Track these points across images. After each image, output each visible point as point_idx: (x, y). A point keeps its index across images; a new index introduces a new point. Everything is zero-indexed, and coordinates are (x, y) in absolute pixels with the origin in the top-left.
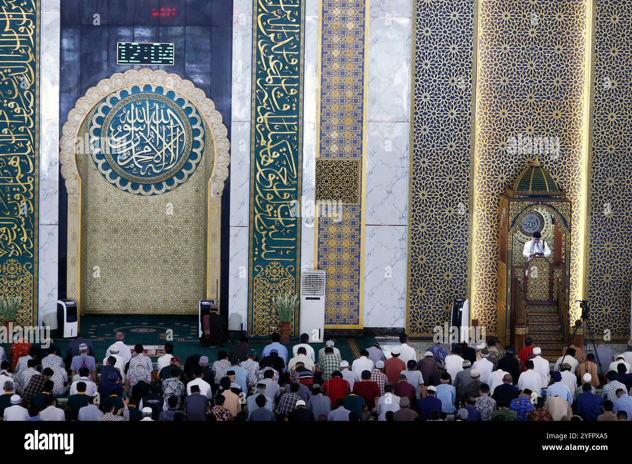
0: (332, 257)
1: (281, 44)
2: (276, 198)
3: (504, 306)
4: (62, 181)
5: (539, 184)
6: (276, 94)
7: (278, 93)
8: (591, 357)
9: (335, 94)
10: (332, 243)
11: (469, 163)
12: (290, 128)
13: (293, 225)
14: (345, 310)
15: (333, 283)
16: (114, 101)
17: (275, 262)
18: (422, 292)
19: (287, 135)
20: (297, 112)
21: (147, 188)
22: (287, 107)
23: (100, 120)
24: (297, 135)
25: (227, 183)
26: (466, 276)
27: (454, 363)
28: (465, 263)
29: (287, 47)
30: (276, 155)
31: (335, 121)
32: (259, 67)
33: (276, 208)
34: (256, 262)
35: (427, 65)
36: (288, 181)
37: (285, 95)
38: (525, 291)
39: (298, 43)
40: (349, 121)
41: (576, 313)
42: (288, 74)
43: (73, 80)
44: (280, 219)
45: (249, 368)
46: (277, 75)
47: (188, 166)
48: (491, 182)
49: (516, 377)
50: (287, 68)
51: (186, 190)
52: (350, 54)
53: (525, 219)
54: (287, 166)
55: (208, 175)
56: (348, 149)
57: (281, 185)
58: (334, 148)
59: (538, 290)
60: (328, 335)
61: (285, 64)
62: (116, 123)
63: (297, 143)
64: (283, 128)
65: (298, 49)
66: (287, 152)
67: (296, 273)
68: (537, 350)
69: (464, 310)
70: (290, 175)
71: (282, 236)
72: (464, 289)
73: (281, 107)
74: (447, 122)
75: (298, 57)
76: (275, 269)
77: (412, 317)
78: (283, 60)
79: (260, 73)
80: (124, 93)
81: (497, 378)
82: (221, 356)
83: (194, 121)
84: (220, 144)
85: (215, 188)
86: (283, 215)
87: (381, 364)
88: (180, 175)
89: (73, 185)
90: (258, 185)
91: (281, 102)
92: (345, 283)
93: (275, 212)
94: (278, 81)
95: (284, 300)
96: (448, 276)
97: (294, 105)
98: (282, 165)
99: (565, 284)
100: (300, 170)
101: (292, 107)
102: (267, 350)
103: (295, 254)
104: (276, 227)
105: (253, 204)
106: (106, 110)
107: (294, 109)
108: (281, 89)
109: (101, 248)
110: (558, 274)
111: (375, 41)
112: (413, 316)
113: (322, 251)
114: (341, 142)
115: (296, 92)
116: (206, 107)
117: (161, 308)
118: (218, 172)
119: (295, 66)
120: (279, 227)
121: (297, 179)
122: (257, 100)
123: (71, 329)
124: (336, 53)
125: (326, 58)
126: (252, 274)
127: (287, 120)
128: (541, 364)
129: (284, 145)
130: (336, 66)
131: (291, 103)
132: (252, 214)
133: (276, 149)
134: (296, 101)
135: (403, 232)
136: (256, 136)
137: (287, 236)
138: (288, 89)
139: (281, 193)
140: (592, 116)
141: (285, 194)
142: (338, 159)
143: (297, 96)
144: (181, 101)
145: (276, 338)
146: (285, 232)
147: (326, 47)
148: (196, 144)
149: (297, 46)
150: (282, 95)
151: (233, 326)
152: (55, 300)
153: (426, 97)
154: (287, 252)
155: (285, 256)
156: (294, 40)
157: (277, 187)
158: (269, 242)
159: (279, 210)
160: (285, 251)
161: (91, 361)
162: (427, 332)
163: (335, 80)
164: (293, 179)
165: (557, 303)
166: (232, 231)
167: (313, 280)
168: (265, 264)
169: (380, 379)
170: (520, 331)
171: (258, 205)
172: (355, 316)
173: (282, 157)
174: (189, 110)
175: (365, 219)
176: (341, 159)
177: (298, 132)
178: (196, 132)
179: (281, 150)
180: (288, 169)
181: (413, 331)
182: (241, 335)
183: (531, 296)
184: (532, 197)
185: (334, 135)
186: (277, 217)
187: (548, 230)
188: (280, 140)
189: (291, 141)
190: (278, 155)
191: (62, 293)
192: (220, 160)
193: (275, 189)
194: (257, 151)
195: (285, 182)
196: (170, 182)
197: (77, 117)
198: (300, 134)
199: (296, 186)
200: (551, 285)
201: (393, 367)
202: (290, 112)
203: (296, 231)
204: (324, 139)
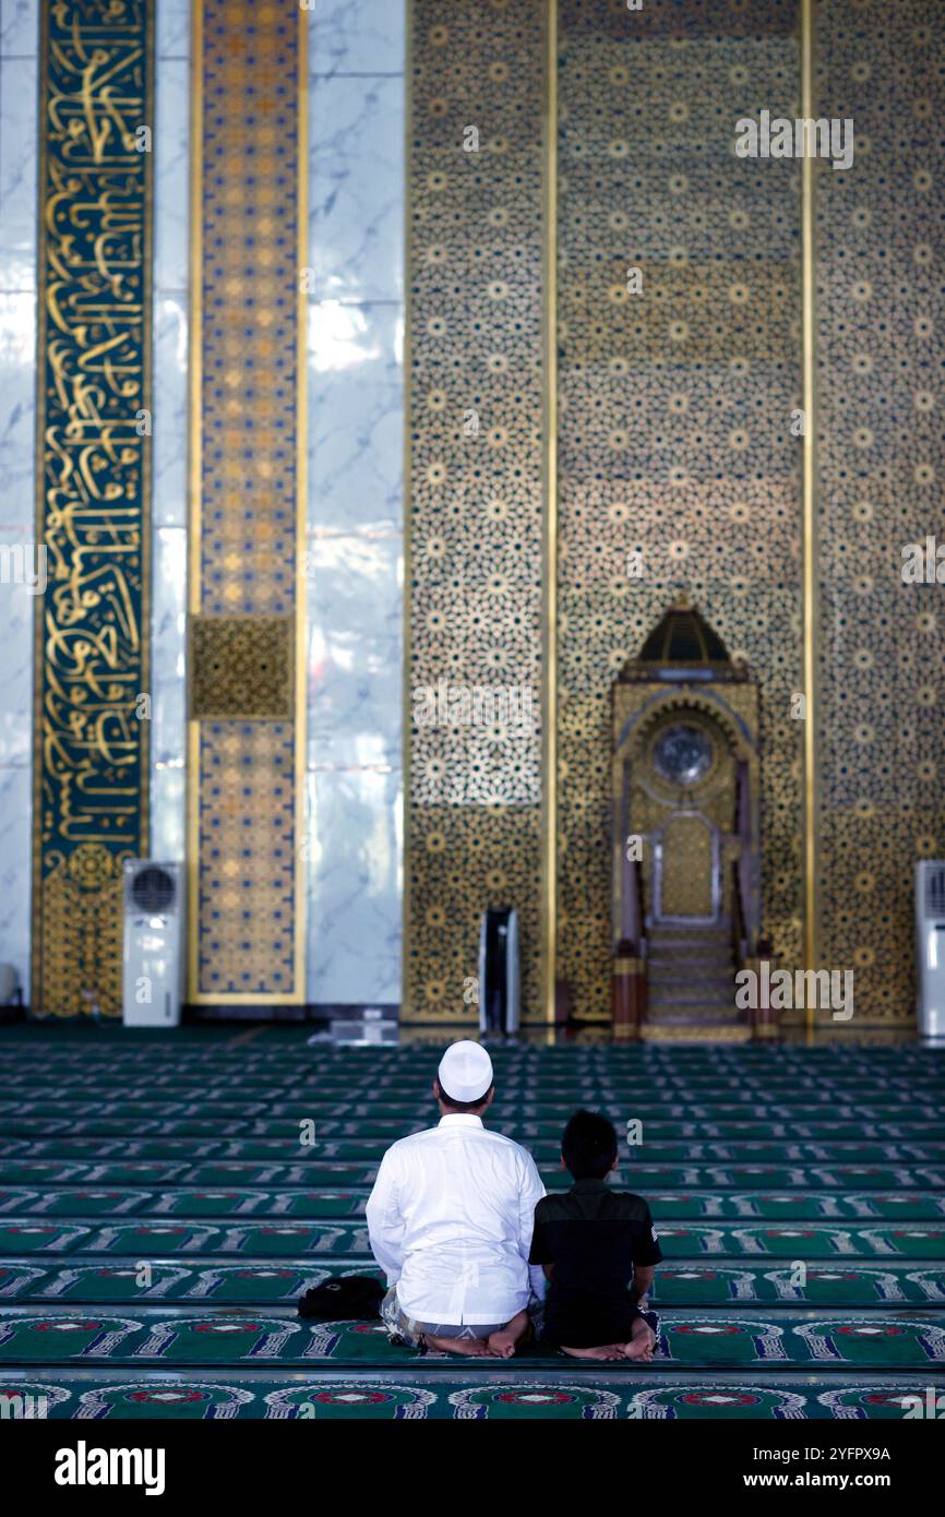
0: (231, 838)
1: (98, 350)
2: (92, 698)
6: (90, 463)
7: (95, 459)
9: (233, 470)
11: (538, 620)
12: (123, 538)
13: (131, 759)
14: (262, 960)
15: (233, 900)
17: (92, 844)
18: (437, 916)
19: (115, 554)
20: (137, 503)
22: (114, 492)
24: (139, 553)
26: (537, 880)
28: (535, 849)
29: (114, 356)
30: (91, 600)
31: (233, 531)
32: (51, 402)
33: (92, 720)
34: (49, 845)
35: (437, 402)
36: (119, 658)
37: (111, 464)
39: (139, 347)
40: (265, 530)
42: (116, 416)
44: (103, 746)
46: (91, 418)
48: (593, 668)
50: (114, 402)
52: (265, 379)
54: (116, 624)
56: (263, 592)
57: (103, 669)
58: (232, 592)
61: (109, 394)
63: (138, 571)
64: (105, 539)
65: (138, 361)
66: (117, 592)
70: (124, 644)
71: (106, 784)
72: (534, 910)
73: (102, 490)
74: (486, 530)
75: (139, 378)
76: (91, 860)
77: (416, 975)
78: (104, 385)
86: (108, 737)
90: (52, 670)
91: (102, 479)
92: (263, 900)
93: (90, 728)
94: (91, 432)
96: (497, 880)
97: (131, 486)
98: (105, 623)
100: (145, 634)
101: (126, 491)
103: (137, 826)
104: (94, 765)
105: (41, 715)
107: (131, 495)
108: (101, 452)
112: (419, 973)
113: (209, 825)
114: (247, 576)
115: (135, 457)
119: (131, 398)
120: (101, 763)
121: (139, 654)
122: (47, 475)
124: (233, 379)
125: (211, 391)
126: (41, 873)
127: (116, 520)
129: (109, 577)
130: (234, 407)
131: (124, 482)
132: (38, 734)
133: (92, 586)
134: (135, 477)
137: (118, 783)
138: (118, 450)
139: (104, 687)
141: (113, 688)
142: (242, 616)
143: (137, 465)
146: (114, 774)
147: (212, 365)
149: (136, 353)
150: (103, 464)
153: (437, 474)
154: (120, 821)
155: (113, 829)
156: (129, 342)
157: (96, 671)
158: (78, 797)
159: (99, 725)
160: (113, 818)
162: (452, 1009)
163: (232, 438)
164: (131, 654)
170: (624, 966)
171: (51, 714)
172: (283, 974)
173: (104, 605)
176: (247, 616)
177: (140, 546)
179: (103, 589)
180: (120, 632)
181: (418, 1009)
185: (232, 562)
186: (95, 740)
188: (100, 565)
189: (124, 567)
190: (96, 600)
193: (90, 678)
195: (112, 660)
198: (145, 552)
199: (136, 669)
202: (122, 502)
203: (137, 775)
204: (209, 572)
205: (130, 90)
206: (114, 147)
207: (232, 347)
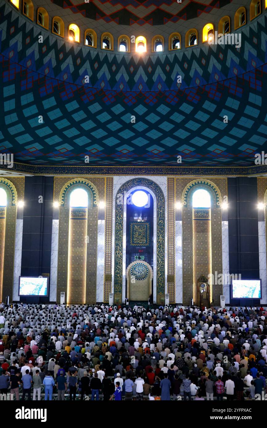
0: (170, 291)
2: (161, 281)
3: (199, 300)
4: (126, 279)
5: (204, 279)
8: (215, 309)
9: (170, 264)
10: (170, 289)
11: (192, 275)
14: (172, 300)
15: (171, 296)
16: (134, 265)
17: (161, 292)
18: (185, 297)
21: (140, 280)
23: (132, 269)
25: (153, 279)
26: (192, 295)
27: (191, 309)
28: (192, 292)
29: (162, 257)
31: (170, 269)
32: (158, 260)
33: (161, 283)
34: (158, 292)
35: (185, 259)
38: (202, 297)
40: (172, 269)
41: (211, 301)
43: (128, 262)
45: (157, 310)
47: (146, 276)
48: (196, 279)
49: (202, 312)
51: (146, 280)
52: (172, 258)
53: (202, 285)
55: (149, 278)
56: (172, 273)
57: (161, 279)
58: (170, 273)
59: (205, 297)
60: (170, 304)
61: (162, 259)
62: (135, 269)
63: (164, 272)
64: (162, 270)
67: (164, 294)
68: (206, 307)
69: (192, 300)
70: (163, 278)
71: (162, 288)
72: (192, 297)
74: (188, 269)
75: (164, 258)
76: (161, 293)
77: (184, 301)
79: (158, 261)
80: (136, 264)
81: (199, 312)
82: (152, 308)
83: (147, 269)
84: (151, 273)
85: (151, 280)
87: (179, 310)
88: (145, 278)
89: (128, 279)
90: (158, 279)
91: (161, 266)
92: (172, 296)
94: (161, 262)
95: (162, 298)
96: (189, 294)
99: (209, 296)
100: (165, 277)
102: (160, 307)
103: (164, 291)
105: (157, 283)
106: (133, 267)
108: (161, 264)
109: (132, 290)
110: (208, 294)
111: (176, 256)
113: (168, 291)
116: (149, 266)
117: (142, 300)
118: (151, 277)
120: (161, 286)
122: (157, 265)
123: (127, 303)
124: (170, 258)
125: (168, 259)
126: (157, 294)
128: (206, 310)
130: (170, 260)
132: (157, 284)
133: (161, 273)
134: (164, 265)
135: (182, 287)
136: (157, 271)
140: (212, 268)
144: (145, 265)
145: (161, 305)
147: (168, 256)
148: (147, 272)
149: (164, 256)
151: (154, 303)
152: (125, 298)
153: (185, 265)
158: (160, 289)
160: (162, 290)
161: (131, 309)
163: (170, 262)
165: (208, 299)
166: (154, 287)
167: (167, 295)
168: (159, 292)
169: (179, 312)
170: (202, 304)
171: (158, 283)
172: (174, 301)
173: (162, 275)
174: (146, 267)
175: (176, 285)
176: (171, 275)
177: (164, 270)
178: (147, 271)
182: (155, 304)
183: (203, 298)
184: (203, 281)
185: (170, 271)
187: (206, 286)
191: (126, 298)
192: (151, 275)
194: (157, 274)
196: (143, 279)
197: (128, 268)
200: (207, 296)
201: (181, 310)
202: (163, 267)
203: (164, 287)
204: (168, 272)
205: (163, 237)
206: (162, 241)
207: (170, 255)
